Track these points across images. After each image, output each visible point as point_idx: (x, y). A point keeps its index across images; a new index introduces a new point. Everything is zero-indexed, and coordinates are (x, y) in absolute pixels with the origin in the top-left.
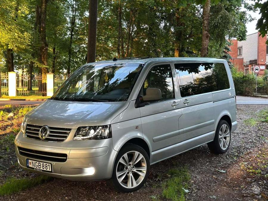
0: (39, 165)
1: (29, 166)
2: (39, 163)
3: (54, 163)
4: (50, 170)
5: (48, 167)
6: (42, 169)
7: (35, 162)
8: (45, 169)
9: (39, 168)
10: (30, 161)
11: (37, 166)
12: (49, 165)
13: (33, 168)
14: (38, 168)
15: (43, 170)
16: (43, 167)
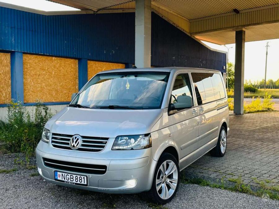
0: (71, 178)
1: (58, 179)
2: (71, 176)
3: (90, 175)
4: (86, 183)
5: (83, 180)
6: (74, 182)
7: (66, 174)
8: (78, 182)
9: (71, 181)
10: (59, 173)
11: (68, 179)
12: (84, 178)
13: (64, 181)
14: (69, 181)
15: (76, 184)
16: (77, 180)
